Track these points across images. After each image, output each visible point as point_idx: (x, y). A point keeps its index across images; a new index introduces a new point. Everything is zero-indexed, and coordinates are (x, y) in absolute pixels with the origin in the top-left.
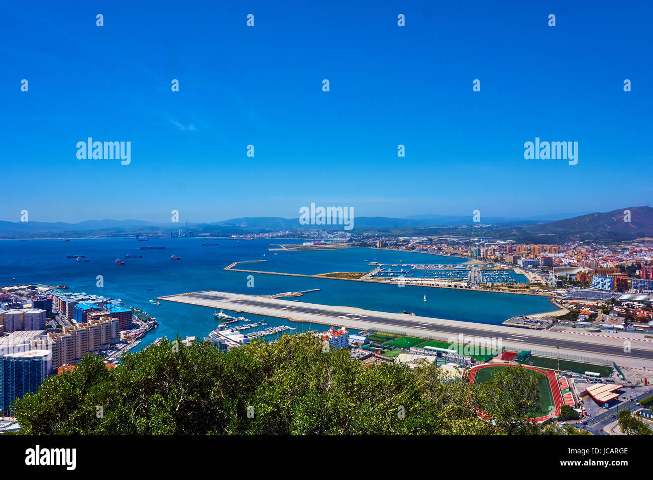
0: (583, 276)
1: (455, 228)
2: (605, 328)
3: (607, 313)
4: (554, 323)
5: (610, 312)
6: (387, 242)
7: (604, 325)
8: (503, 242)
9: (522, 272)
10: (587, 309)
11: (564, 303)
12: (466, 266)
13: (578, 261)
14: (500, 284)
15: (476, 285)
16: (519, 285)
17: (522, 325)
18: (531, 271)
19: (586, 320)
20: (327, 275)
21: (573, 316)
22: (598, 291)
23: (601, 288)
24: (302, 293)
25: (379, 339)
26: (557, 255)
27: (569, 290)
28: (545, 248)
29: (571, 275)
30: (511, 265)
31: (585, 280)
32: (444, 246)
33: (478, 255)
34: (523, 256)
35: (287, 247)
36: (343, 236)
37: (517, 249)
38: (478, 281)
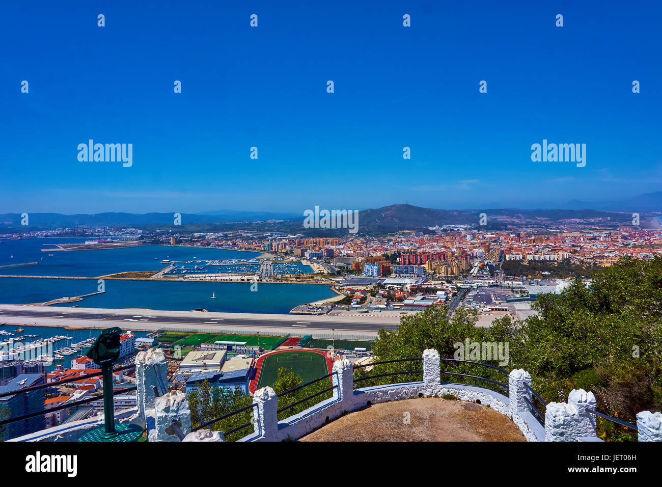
0: (357, 265)
1: (250, 224)
2: (372, 309)
3: (374, 295)
4: (332, 308)
5: (376, 294)
6: (181, 239)
7: (371, 306)
8: (293, 237)
9: (309, 263)
10: (358, 294)
11: (341, 290)
12: (259, 260)
13: (354, 252)
14: (288, 276)
15: (267, 278)
16: (305, 275)
17: (305, 312)
18: (316, 262)
19: (357, 304)
21: (347, 301)
22: (368, 278)
23: (370, 274)
24: (82, 297)
25: (169, 339)
26: (338, 247)
27: (346, 277)
28: (328, 241)
29: (348, 264)
30: (299, 258)
31: (359, 268)
32: (239, 242)
33: (270, 249)
34: (309, 249)
35: (64, 247)
36: (133, 233)
37: (305, 243)
38: (269, 274)
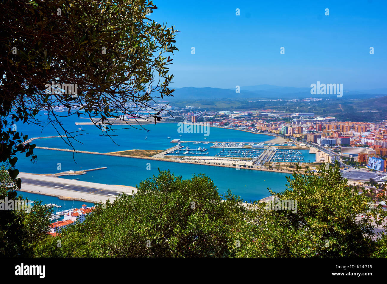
9: (316, 151)
14: (284, 164)
15: (260, 165)
18: (325, 151)
20: (121, 153)
24: (85, 172)
32: (259, 123)
33: (285, 133)
37: (327, 127)
38: (266, 161)
